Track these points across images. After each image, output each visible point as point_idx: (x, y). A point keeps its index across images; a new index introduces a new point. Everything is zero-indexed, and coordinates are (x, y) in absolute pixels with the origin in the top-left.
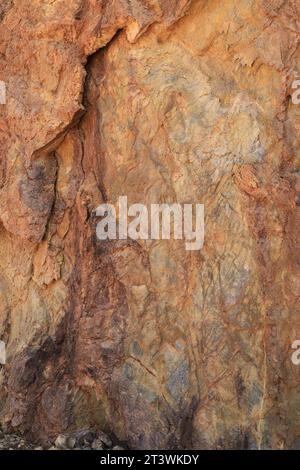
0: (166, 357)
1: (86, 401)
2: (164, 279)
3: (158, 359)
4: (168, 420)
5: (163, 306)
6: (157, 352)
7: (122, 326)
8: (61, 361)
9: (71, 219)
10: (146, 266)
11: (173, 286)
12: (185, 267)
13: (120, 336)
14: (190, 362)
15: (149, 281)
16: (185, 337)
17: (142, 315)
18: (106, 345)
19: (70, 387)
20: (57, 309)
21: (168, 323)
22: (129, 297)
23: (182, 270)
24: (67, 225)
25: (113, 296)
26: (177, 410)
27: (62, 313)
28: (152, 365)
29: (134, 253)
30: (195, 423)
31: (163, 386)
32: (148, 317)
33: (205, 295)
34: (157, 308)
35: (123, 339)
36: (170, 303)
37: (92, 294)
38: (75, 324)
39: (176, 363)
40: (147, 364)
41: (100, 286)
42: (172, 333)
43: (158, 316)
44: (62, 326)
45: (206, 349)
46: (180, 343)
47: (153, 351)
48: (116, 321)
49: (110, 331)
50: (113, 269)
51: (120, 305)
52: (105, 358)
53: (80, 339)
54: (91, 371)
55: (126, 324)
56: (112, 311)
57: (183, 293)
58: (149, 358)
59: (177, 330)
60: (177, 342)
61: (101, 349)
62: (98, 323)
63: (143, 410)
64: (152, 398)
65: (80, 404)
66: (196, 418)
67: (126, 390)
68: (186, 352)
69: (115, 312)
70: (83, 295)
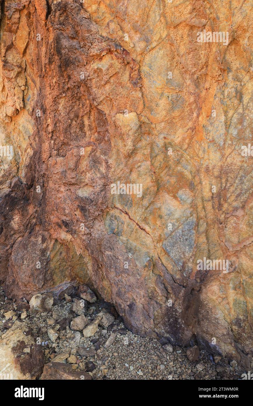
0: (164, 211)
1: (64, 254)
2: (163, 103)
3: (152, 213)
4: (166, 288)
5: (160, 142)
6: (152, 203)
7: (103, 169)
8: (31, 210)
9: (30, 25)
10: (135, 84)
11: (176, 113)
12: (197, 83)
13: (101, 182)
14: (199, 219)
15: (141, 107)
16: (192, 186)
17: (130, 155)
18: (84, 193)
19: (44, 241)
20: (24, 146)
21: (167, 166)
22: (111, 130)
23: (192, 89)
24: (25, 33)
25: (91, 129)
26: (178, 277)
27: (30, 152)
28: (145, 220)
29: (117, 64)
30: (203, 296)
31: (159, 245)
32: (139, 157)
33: (227, 125)
34: (152, 145)
35: (105, 185)
36: (171, 137)
37: (61, 127)
38: (44, 166)
39: (178, 220)
40: (137, 218)
41: (72, 115)
42: (173, 180)
43: (152, 157)
44: (31, 167)
45: (226, 206)
46: (185, 194)
47: (146, 203)
48: (96, 162)
49: (88, 175)
50: (88, 89)
51: (100, 140)
52: (83, 209)
53: (51, 184)
54: (66, 224)
55: (108, 167)
56: (89, 149)
57: (190, 124)
58: (140, 211)
59: (181, 176)
60: (180, 192)
61: (78, 198)
62: (72, 165)
63: (133, 275)
64: (145, 260)
65: (58, 257)
66: (204, 290)
67: (111, 249)
68: (194, 206)
69: (93, 151)
70: (50, 129)
